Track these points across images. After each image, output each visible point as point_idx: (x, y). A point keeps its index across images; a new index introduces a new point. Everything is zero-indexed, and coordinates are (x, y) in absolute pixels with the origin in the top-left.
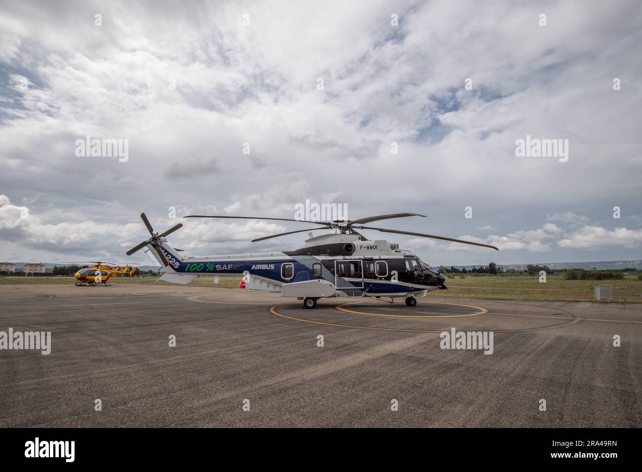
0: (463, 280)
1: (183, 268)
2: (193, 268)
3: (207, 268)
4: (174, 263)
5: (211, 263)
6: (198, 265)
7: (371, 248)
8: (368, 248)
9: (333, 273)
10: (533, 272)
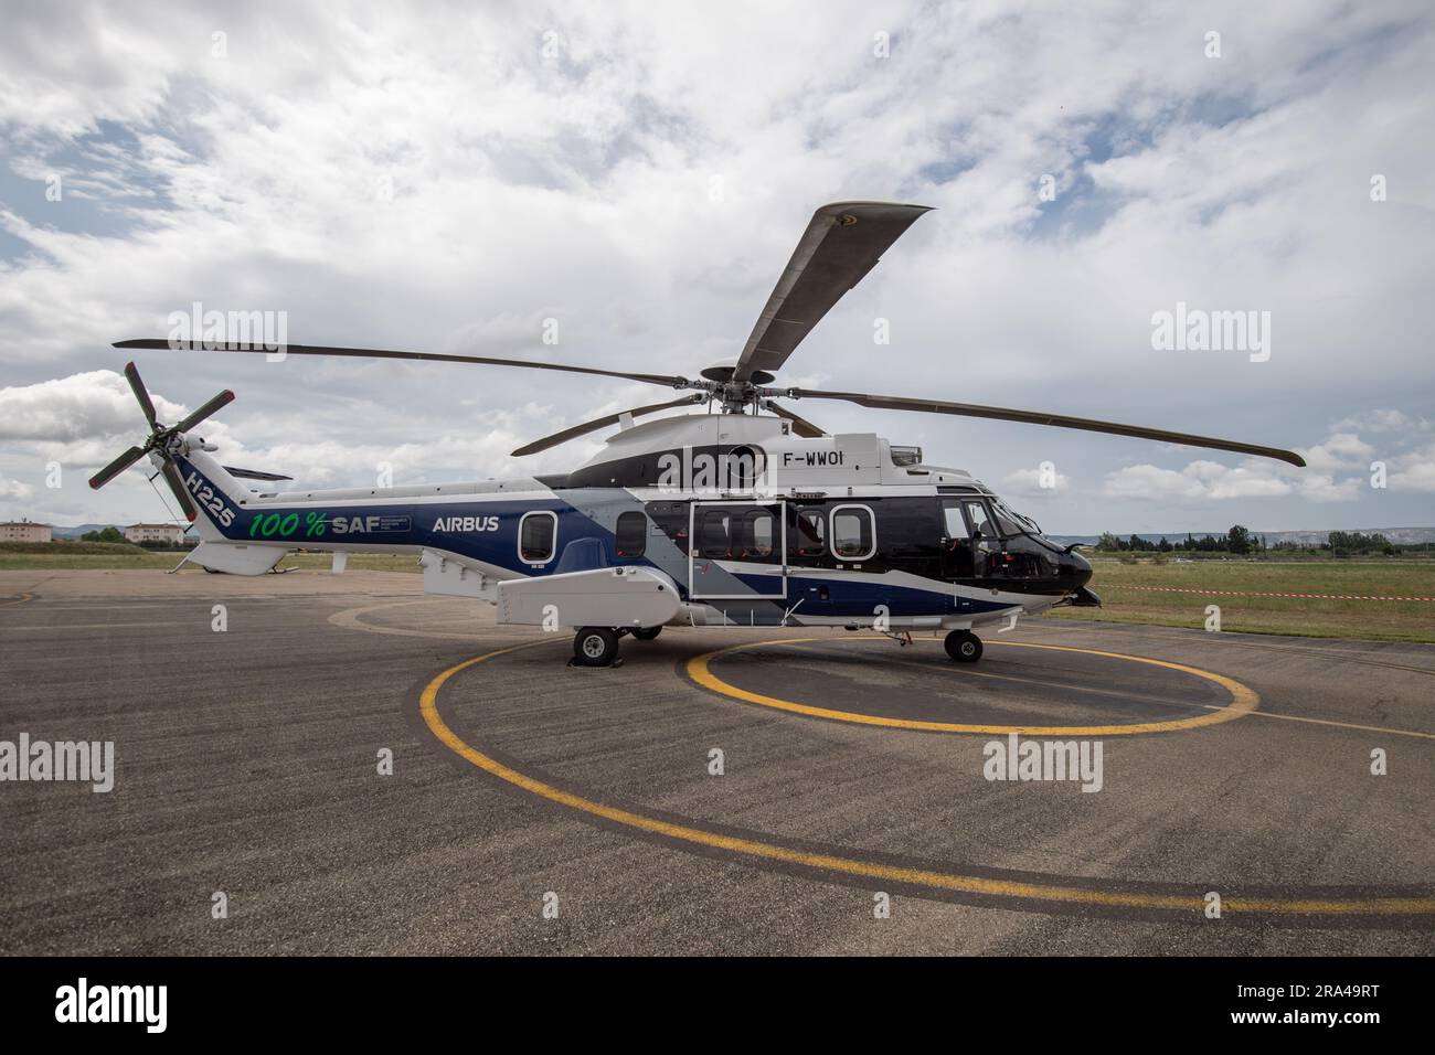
0: (1159, 568)
1: (243, 527)
2: (268, 528)
3: (309, 527)
4: (219, 513)
5: (319, 511)
6: (282, 520)
7: (822, 461)
8: (811, 461)
9: (682, 544)
10: (1345, 549)
